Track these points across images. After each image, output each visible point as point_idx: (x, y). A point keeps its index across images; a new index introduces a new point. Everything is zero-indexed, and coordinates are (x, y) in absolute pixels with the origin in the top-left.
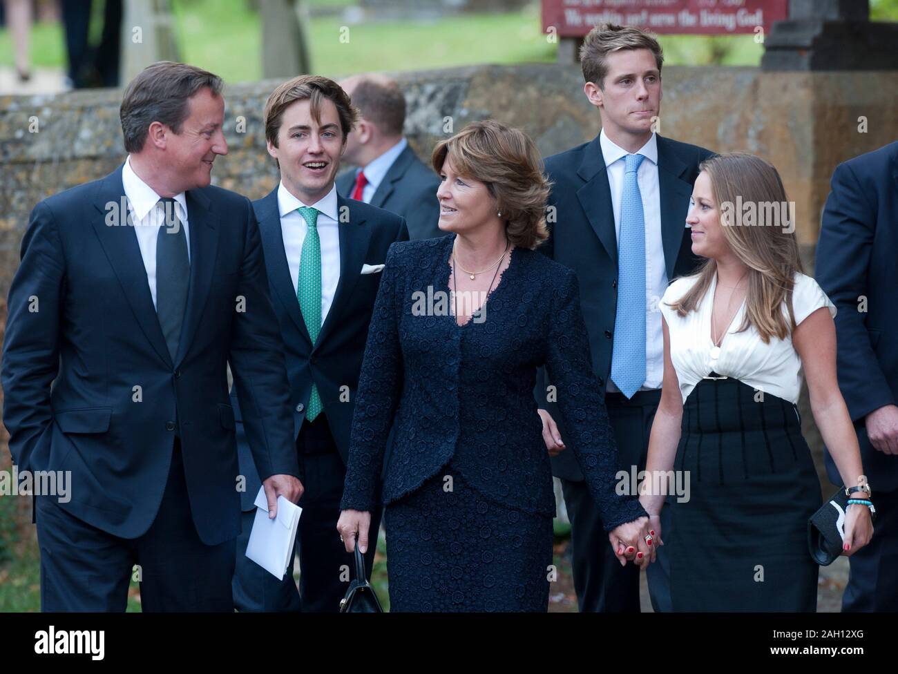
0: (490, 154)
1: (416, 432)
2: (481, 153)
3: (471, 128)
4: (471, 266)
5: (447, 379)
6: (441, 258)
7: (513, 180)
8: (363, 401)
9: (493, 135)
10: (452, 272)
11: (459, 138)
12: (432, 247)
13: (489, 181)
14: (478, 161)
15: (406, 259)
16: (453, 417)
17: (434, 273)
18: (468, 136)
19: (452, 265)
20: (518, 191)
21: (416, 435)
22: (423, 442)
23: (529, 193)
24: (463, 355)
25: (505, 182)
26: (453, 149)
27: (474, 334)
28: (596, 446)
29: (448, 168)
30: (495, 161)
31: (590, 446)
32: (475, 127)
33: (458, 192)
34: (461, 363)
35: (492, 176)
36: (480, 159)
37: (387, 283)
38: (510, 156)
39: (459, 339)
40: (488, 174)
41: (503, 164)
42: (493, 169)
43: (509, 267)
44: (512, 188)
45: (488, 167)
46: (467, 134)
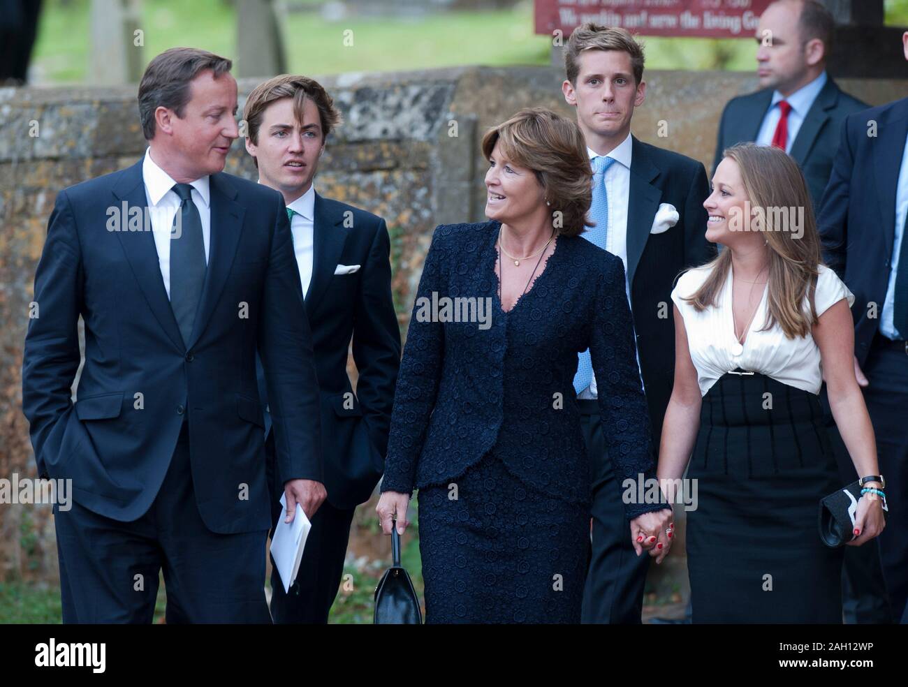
0: (541, 142)
1: (458, 418)
2: (531, 141)
3: (523, 115)
4: (517, 252)
5: (491, 366)
6: (487, 242)
7: (563, 169)
8: (405, 383)
9: (544, 123)
10: (499, 257)
11: (511, 125)
12: (478, 231)
13: (539, 169)
14: (528, 149)
15: (451, 241)
16: (496, 404)
17: (480, 257)
18: (520, 123)
19: (498, 250)
20: (567, 181)
21: (457, 420)
22: (464, 429)
23: (579, 183)
24: (509, 342)
25: (555, 172)
26: (504, 135)
27: (519, 321)
28: (631, 434)
29: (498, 154)
30: (545, 150)
31: (624, 434)
32: (527, 114)
33: (506, 179)
34: (507, 350)
35: (542, 165)
36: (530, 147)
37: (432, 265)
38: (560, 145)
39: (505, 326)
40: (538, 162)
41: (553, 153)
42: (543, 158)
43: (555, 253)
44: (561, 178)
45: (538, 156)
46: (520, 121)
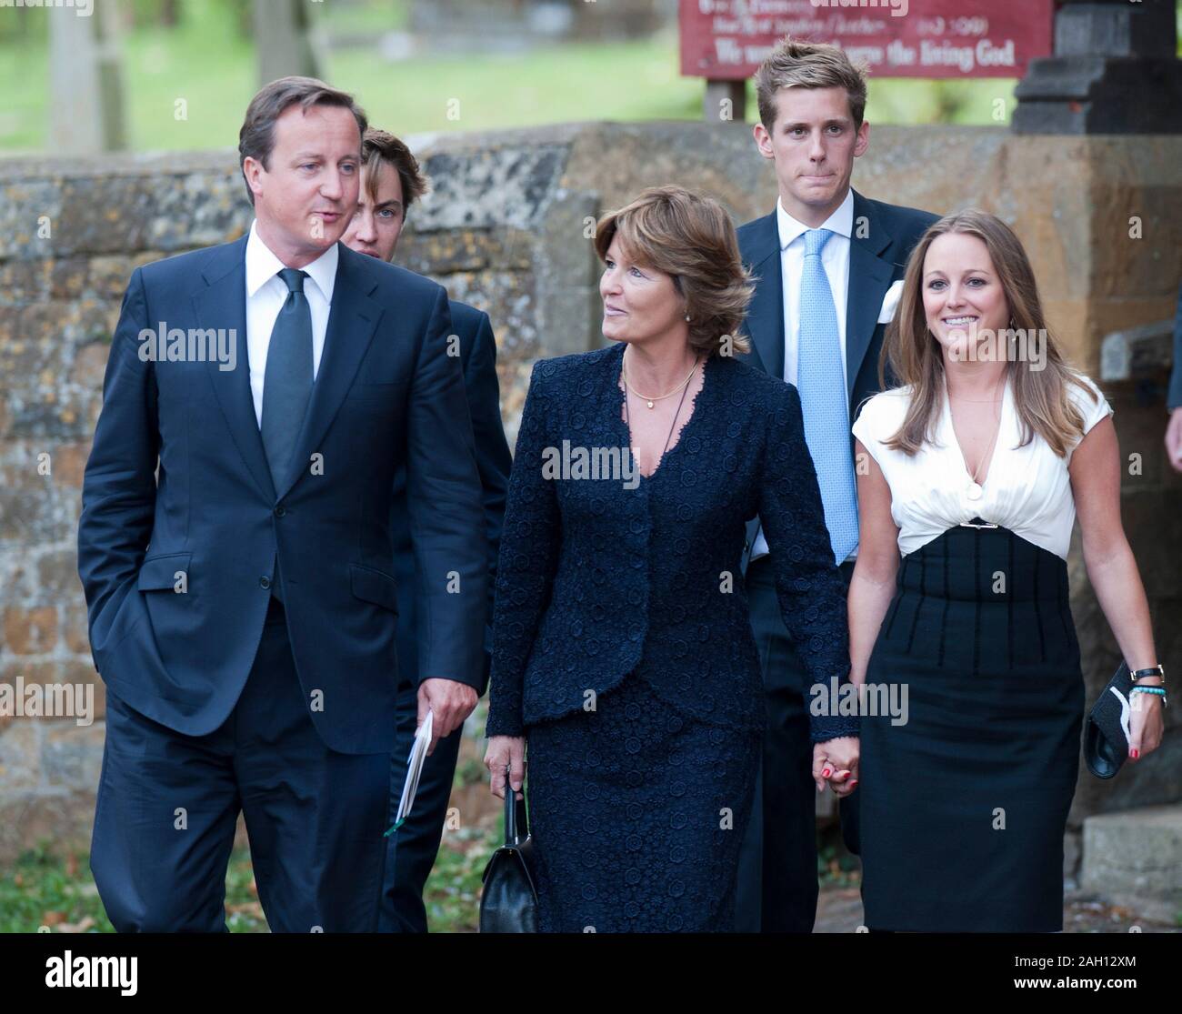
0: (677, 236)
1: (584, 628)
2: (664, 236)
3: (650, 196)
4: (651, 391)
5: (630, 553)
6: (607, 379)
7: (707, 271)
8: (506, 583)
9: (682, 209)
10: (625, 399)
11: (635, 211)
12: (593, 364)
13: (675, 273)
14: (659, 248)
15: (558, 384)
16: (639, 606)
17: (599, 402)
18: (646, 208)
19: (623, 389)
20: (713, 288)
21: (583, 631)
22: (594, 642)
23: (728, 292)
24: (653, 518)
25: (696, 275)
26: (623, 227)
27: (666, 488)
28: (824, 624)
29: (616, 250)
30: (684, 246)
31: (815, 624)
32: (656, 195)
33: (631, 286)
34: (652, 530)
35: (680, 266)
36: (663, 245)
37: (533, 418)
38: (703, 238)
39: (646, 496)
40: (674, 263)
41: (695, 249)
42: (681, 257)
43: (704, 388)
44: (705, 284)
45: (674, 254)
46: (647, 204)
